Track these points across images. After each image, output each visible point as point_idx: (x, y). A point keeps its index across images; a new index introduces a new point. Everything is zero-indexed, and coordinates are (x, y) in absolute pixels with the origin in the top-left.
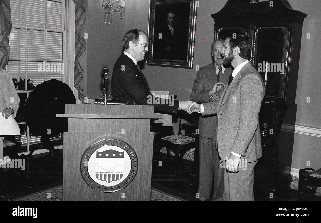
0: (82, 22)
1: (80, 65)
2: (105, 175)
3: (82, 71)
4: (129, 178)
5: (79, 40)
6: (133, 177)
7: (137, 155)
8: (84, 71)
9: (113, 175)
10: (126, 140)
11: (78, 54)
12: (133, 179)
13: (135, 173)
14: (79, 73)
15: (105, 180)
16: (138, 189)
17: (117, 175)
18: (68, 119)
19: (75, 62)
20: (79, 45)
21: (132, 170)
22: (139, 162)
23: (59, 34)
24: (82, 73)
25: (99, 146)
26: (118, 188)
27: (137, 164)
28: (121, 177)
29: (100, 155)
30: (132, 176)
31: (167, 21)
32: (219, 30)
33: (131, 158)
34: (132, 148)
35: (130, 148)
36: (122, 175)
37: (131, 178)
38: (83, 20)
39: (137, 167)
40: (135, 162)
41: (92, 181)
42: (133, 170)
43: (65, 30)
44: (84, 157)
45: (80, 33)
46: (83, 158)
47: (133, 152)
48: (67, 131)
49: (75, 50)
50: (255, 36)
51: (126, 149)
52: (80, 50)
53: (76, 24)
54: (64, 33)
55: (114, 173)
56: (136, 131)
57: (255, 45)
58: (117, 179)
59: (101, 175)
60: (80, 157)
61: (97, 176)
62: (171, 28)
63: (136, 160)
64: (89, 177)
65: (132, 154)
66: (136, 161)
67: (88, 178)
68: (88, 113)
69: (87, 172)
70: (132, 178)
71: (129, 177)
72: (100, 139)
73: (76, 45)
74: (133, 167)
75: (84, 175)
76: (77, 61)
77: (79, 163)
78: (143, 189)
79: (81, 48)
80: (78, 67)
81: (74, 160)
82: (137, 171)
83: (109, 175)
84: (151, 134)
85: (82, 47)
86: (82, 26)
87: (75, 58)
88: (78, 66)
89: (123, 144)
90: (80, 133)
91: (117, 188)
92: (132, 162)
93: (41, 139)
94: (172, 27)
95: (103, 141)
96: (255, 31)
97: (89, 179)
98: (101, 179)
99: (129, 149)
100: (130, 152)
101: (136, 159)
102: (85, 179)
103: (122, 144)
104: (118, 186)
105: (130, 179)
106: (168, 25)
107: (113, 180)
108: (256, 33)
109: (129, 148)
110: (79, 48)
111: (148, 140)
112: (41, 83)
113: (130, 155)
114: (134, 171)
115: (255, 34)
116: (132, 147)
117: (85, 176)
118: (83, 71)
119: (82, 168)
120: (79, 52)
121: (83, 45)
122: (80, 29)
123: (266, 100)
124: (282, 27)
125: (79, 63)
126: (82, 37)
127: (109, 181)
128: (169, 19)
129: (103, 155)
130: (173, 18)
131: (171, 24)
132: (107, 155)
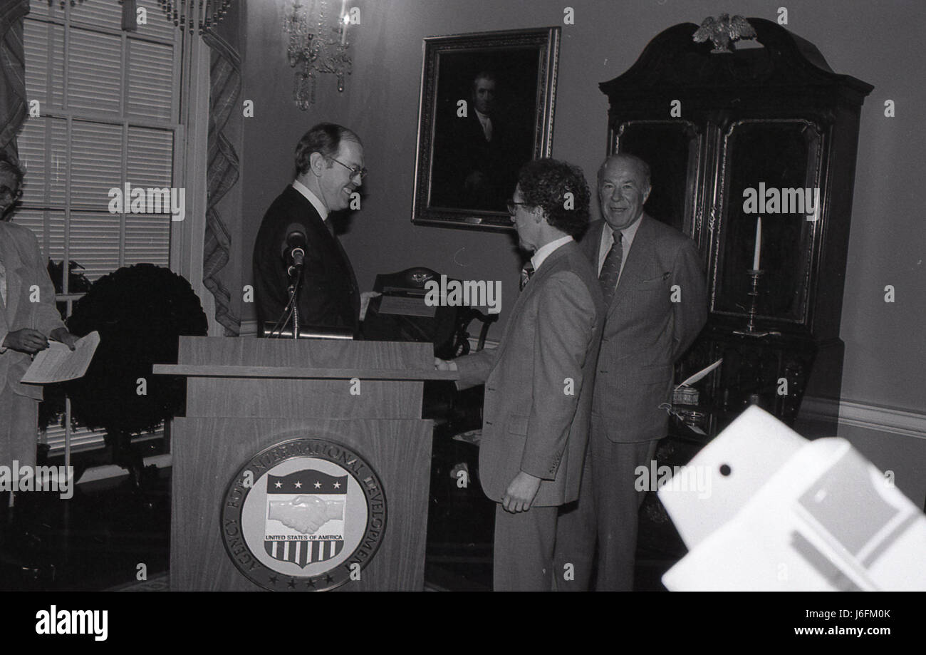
0: (228, 100)
1: (220, 223)
2: (293, 545)
3: (226, 241)
4: (361, 553)
5: (219, 150)
6: (373, 550)
7: (385, 485)
8: (233, 239)
9: (316, 544)
10: (352, 442)
11: (217, 191)
12: (373, 556)
13: (378, 538)
14: (218, 245)
15: (292, 559)
16: (386, 586)
17: (327, 545)
18: (188, 378)
19: (207, 214)
20: (221, 166)
21: (371, 531)
22: (391, 507)
23: (165, 133)
24: (228, 246)
25: (275, 458)
26: (328, 582)
27: (384, 513)
28: (338, 550)
29: (279, 485)
30: (370, 548)
31: (474, 98)
32: (623, 127)
33: (367, 493)
34: (368, 464)
35: (365, 465)
36: (340, 545)
37: (367, 555)
38: (231, 95)
39: (383, 521)
40: (378, 505)
41: (254, 562)
42: (373, 529)
43: (180, 123)
44: (231, 490)
45: (223, 131)
46: (229, 495)
47: (372, 477)
48: (183, 414)
49: (209, 178)
50: (725, 146)
51: (353, 469)
52: (223, 179)
53: (213, 105)
54: (177, 131)
55: (317, 539)
56: (384, 417)
57: (725, 172)
58: (327, 556)
59: (281, 544)
60: (219, 491)
61: (268, 546)
62: (484, 121)
63: (381, 501)
64: (244, 550)
65: (370, 482)
66: (380, 503)
67: (243, 554)
68: (245, 363)
69: (239, 535)
70: (370, 553)
71: (361, 551)
72: (279, 438)
73: (210, 165)
74: (372, 522)
75: (229, 546)
76: (215, 213)
77: (217, 509)
79: (225, 175)
80: (214, 227)
81: (202, 499)
82: (384, 532)
83: (304, 544)
84: (425, 425)
85: (228, 170)
86: (229, 110)
87: (209, 203)
88: (216, 225)
89: (344, 453)
90: (220, 420)
91: (326, 582)
92: (371, 507)
93: (104, 436)
94: (486, 117)
95: (286, 445)
96: (725, 131)
97: (245, 556)
98: (280, 556)
99: (363, 468)
100: (366, 478)
101: (381, 497)
102: (233, 555)
103: (341, 453)
104: (328, 576)
105: (365, 555)
106: (476, 111)
107: (315, 558)
108: (728, 138)
109: (362, 466)
110: (220, 173)
111: (417, 443)
112: (108, 274)
113: (363, 486)
114: (376, 534)
115: (726, 141)
116: (371, 463)
117: (232, 546)
118: (230, 241)
119: (225, 522)
120: (219, 187)
121: (230, 165)
122: (224, 121)
123: (756, 329)
124: (801, 120)
125: (217, 218)
126: (228, 142)
127: (303, 563)
128: (479, 95)
129: (287, 485)
130: (490, 91)
131: (484, 110)
132: (298, 485)
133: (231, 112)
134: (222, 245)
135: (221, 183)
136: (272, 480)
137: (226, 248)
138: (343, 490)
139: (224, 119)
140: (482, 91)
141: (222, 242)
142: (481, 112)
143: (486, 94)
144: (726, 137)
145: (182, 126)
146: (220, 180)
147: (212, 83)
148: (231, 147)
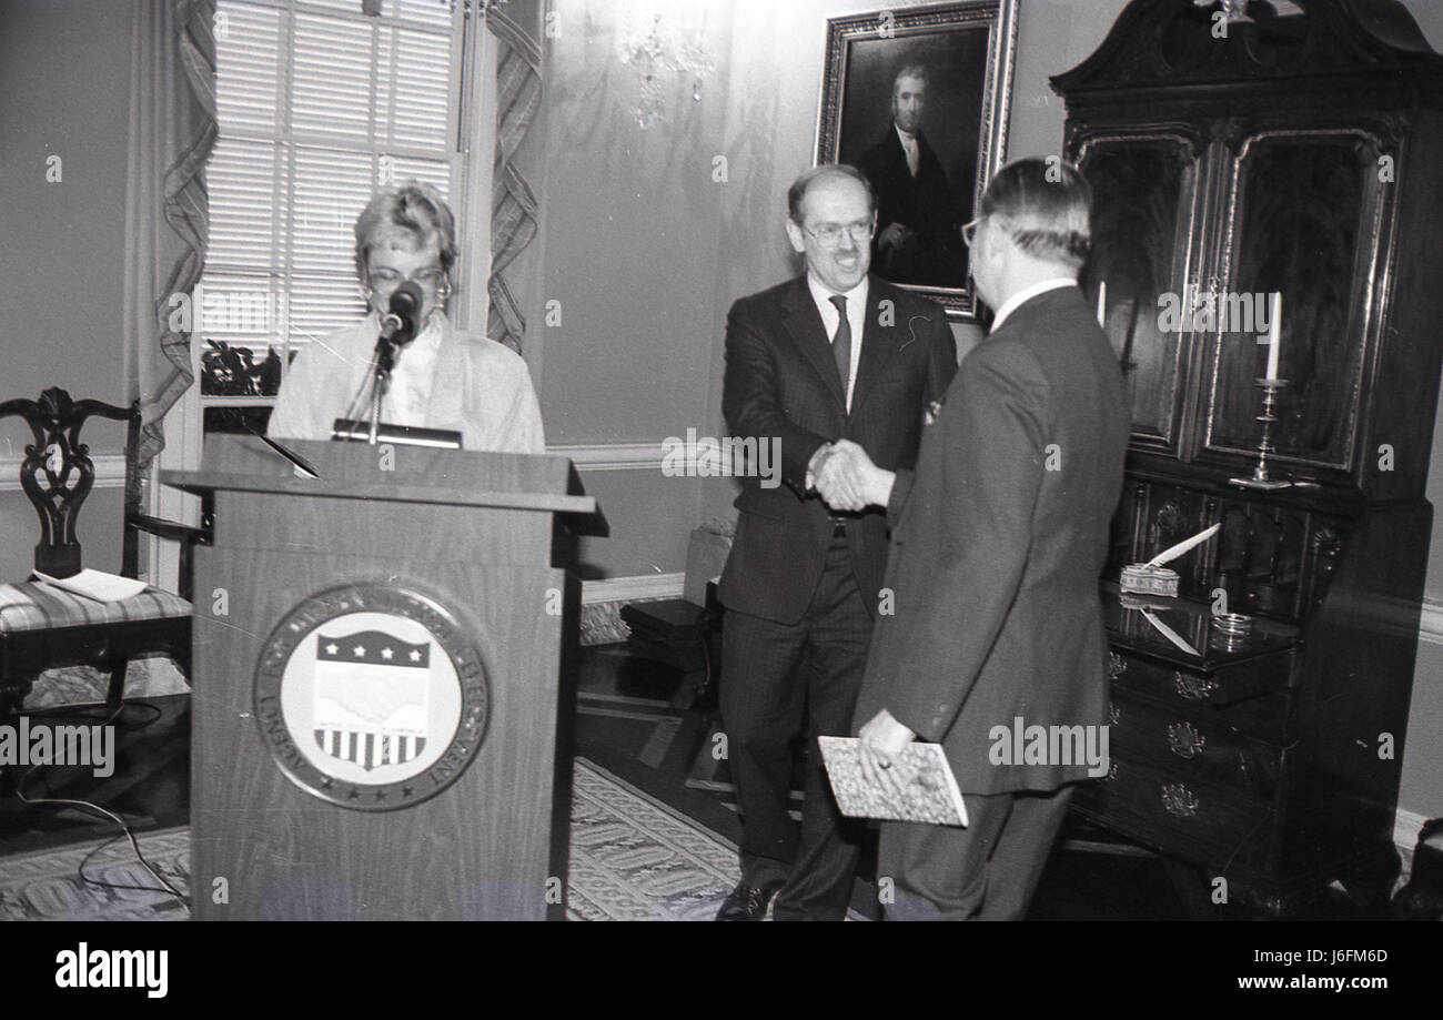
0: (522, 116)
1: (510, 301)
2: (354, 737)
3: (517, 325)
4: (452, 758)
5: (509, 192)
7: (493, 661)
8: (527, 323)
9: (386, 740)
11: (503, 252)
12: (470, 764)
14: (507, 332)
15: (353, 758)
17: (403, 740)
19: (491, 285)
20: (511, 214)
23: (439, 166)
24: (519, 333)
26: (406, 796)
27: (486, 700)
28: (418, 751)
29: (333, 649)
30: (465, 752)
31: (894, 107)
33: (461, 670)
36: (420, 743)
38: (528, 108)
40: (475, 690)
41: (300, 759)
43: (458, 151)
45: (513, 163)
49: (494, 230)
50: (1235, 177)
51: (440, 633)
52: (514, 233)
53: (500, 122)
54: (455, 163)
55: (388, 732)
58: (402, 759)
59: (337, 736)
61: (319, 735)
62: (909, 145)
63: (481, 683)
64: (284, 739)
65: (466, 655)
67: (285, 745)
69: (276, 717)
70: (465, 758)
71: (453, 754)
73: (497, 210)
74: (469, 713)
75: (265, 731)
76: (503, 285)
78: (518, 811)
79: (519, 226)
80: (500, 304)
81: (233, 662)
83: (370, 738)
85: (522, 221)
86: (522, 132)
87: (492, 268)
88: (504, 302)
90: (257, 552)
91: (401, 795)
94: (911, 138)
96: (1236, 151)
97: (287, 748)
98: (336, 753)
101: (481, 677)
102: (270, 745)
104: (405, 787)
105: (458, 762)
106: (897, 128)
107: (386, 760)
108: (1241, 162)
110: (510, 224)
115: (1237, 166)
117: (270, 733)
118: (524, 325)
120: (507, 245)
121: (525, 214)
122: (515, 147)
123: (1270, 477)
124: (1354, 131)
125: (506, 291)
126: (521, 179)
127: (368, 766)
128: (901, 103)
129: (345, 650)
130: (917, 96)
131: (909, 125)
132: (360, 651)
133: (526, 135)
134: (510, 330)
135: (510, 239)
136: (323, 642)
137: (518, 337)
138: (424, 663)
139: (515, 145)
140: (906, 96)
141: (512, 327)
142: (906, 131)
143: (912, 100)
144: (1237, 162)
145: (460, 155)
146: (509, 234)
147: (499, 90)
148: (525, 186)
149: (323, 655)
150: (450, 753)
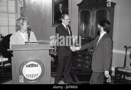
2: (30, 75)
7: (44, 65)
9: (34, 75)
10: (39, 59)
13: (43, 73)
15: (30, 77)
16: (45, 80)
17: (36, 74)
18: (13, 51)
22: (45, 68)
25: (27, 62)
29: (28, 66)
31: (59, 7)
36: (38, 74)
43: (16, 13)
47: (42, 64)
48: (13, 56)
53: (21, 10)
56: (43, 55)
57: (95, 17)
58: (36, 76)
59: (29, 75)
61: (27, 75)
66: (43, 68)
68: (22, 48)
70: (42, 75)
72: (27, 59)
74: (42, 71)
81: (16, 69)
83: (32, 75)
90: (18, 57)
93: (8, 59)
95: (29, 60)
98: (29, 77)
99: (40, 63)
107: (34, 77)
108: (96, 12)
113: (41, 66)
116: (42, 62)
119: (20, 72)
122: (23, 12)
124: (106, 9)
126: (23, 15)
127: (32, 77)
129: (29, 66)
132: (31, 66)
136: (27, 65)
138: (38, 66)
143: (61, 7)
149: (27, 67)
150: (41, 75)
